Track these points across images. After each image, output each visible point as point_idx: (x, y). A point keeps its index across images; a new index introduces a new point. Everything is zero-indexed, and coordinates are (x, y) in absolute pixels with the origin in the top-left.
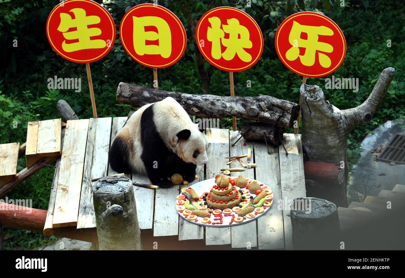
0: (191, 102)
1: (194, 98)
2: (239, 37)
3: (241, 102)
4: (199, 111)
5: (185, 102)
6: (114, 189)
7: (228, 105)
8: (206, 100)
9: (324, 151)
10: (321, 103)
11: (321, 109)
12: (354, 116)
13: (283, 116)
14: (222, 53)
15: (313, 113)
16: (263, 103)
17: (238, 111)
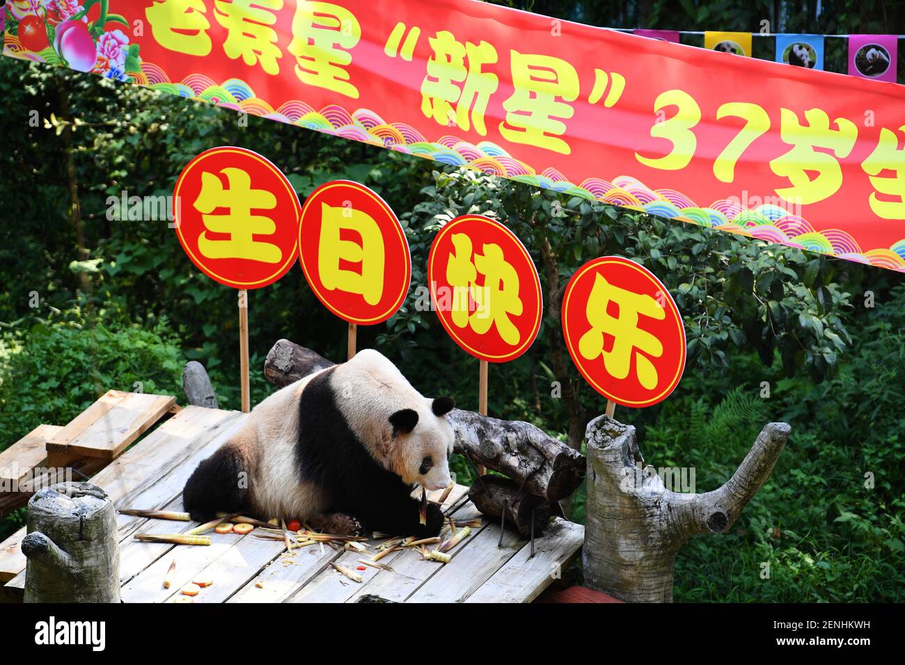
2: (501, 286)
3: (478, 425)
6: (65, 506)
9: (611, 571)
10: (611, 458)
11: (609, 471)
12: (689, 510)
13: (541, 471)
14: (470, 314)
15: (598, 479)
16: (514, 435)
17: (466, 442)
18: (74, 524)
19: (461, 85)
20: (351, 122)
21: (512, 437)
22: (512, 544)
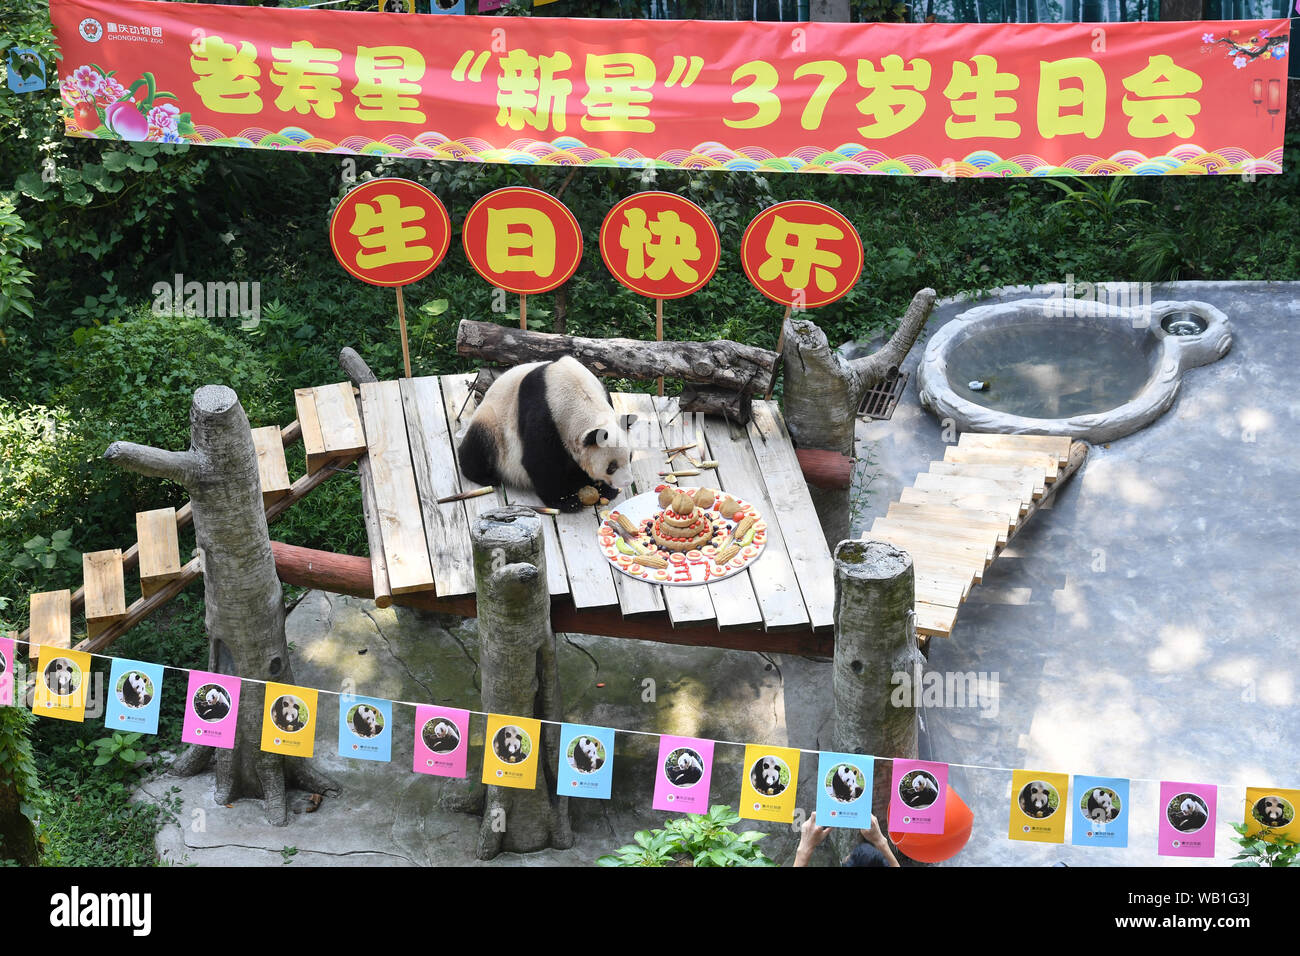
0: (592, 353)
1: (595, 345)
2: (678, 241)
3: (682, 352)
4: (603, 368)
5: (581, 353)
6: (511, 532)
7: (658, 357)
8: (618, 348)
9: (824, 432)
10: (823, 354)
11: (823, 363)
12: (871, 371)
13: (757, 376)
14: (646, 267)
15: (808, 370)
16: (721, 353)
17: (677, 367)
18: (527, 545)
19: (536, 93)
21: (720, 355)
22: (738, 434)
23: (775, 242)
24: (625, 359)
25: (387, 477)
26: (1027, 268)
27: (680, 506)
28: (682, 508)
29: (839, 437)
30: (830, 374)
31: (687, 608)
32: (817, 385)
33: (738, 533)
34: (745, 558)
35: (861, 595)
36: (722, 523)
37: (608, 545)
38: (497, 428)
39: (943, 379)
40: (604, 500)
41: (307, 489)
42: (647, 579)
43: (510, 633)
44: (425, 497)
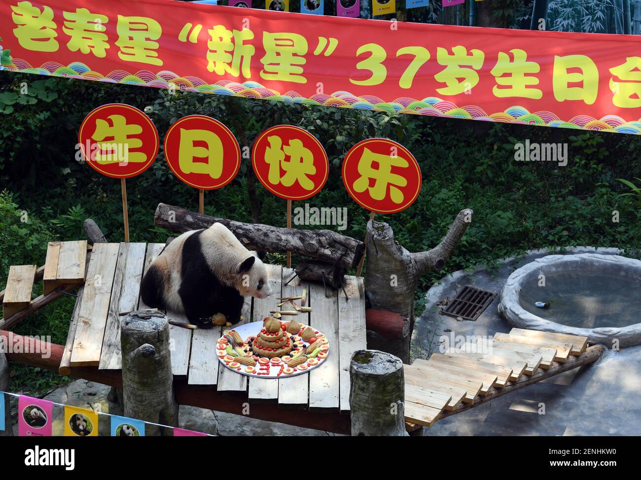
0: (241, 231)
1: (245, 227)
2: (302, 160)
3: (299, 235)
4: (249, 242)
5: (234, 231)
6: (146, 326)
7: (284, 237)
8: (258, 230)
9: (389, 299)
10: (389, 243)
11: (389, 250)
12: (425, 261)
13: (346, 255)
14: (280, 177)
15: (380, 254)
16: (324, 238)
17: (294, 245)
18: (155, 335)
19: (232, 53)
20: (156, 78)
21: (323, 239)
22: (331, 294)
23: (364, 166)
24: (262, 237)
25: (92, 298)
26: (595, 236)
27: (270, 327)
28: (271, 328)
29: (399, 304)
30: (394, 258)
31: (260, 391)
32: (385, 265)
33: (309, 350)
34: (309, 365)
35: (364, 385)
36: (300, 344)
37: (221, 349)
38: (166, 271)
39: (516, 297)
40: (228, 324)
41: (42, 304)
42: (240, 371)
43: (141, 396)
44: (112, 311)
